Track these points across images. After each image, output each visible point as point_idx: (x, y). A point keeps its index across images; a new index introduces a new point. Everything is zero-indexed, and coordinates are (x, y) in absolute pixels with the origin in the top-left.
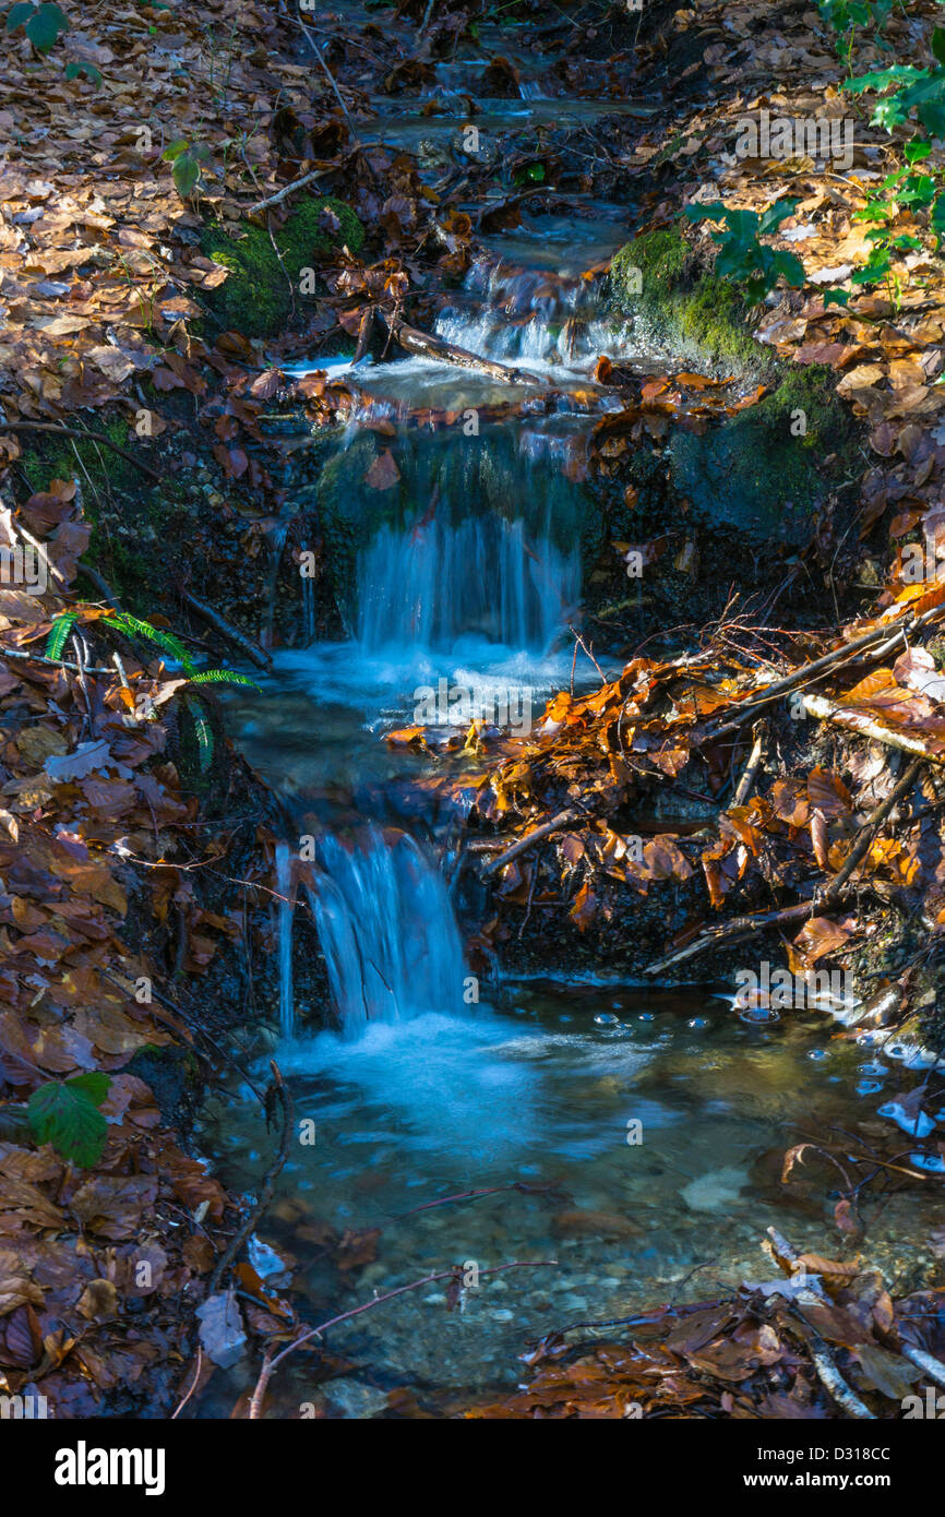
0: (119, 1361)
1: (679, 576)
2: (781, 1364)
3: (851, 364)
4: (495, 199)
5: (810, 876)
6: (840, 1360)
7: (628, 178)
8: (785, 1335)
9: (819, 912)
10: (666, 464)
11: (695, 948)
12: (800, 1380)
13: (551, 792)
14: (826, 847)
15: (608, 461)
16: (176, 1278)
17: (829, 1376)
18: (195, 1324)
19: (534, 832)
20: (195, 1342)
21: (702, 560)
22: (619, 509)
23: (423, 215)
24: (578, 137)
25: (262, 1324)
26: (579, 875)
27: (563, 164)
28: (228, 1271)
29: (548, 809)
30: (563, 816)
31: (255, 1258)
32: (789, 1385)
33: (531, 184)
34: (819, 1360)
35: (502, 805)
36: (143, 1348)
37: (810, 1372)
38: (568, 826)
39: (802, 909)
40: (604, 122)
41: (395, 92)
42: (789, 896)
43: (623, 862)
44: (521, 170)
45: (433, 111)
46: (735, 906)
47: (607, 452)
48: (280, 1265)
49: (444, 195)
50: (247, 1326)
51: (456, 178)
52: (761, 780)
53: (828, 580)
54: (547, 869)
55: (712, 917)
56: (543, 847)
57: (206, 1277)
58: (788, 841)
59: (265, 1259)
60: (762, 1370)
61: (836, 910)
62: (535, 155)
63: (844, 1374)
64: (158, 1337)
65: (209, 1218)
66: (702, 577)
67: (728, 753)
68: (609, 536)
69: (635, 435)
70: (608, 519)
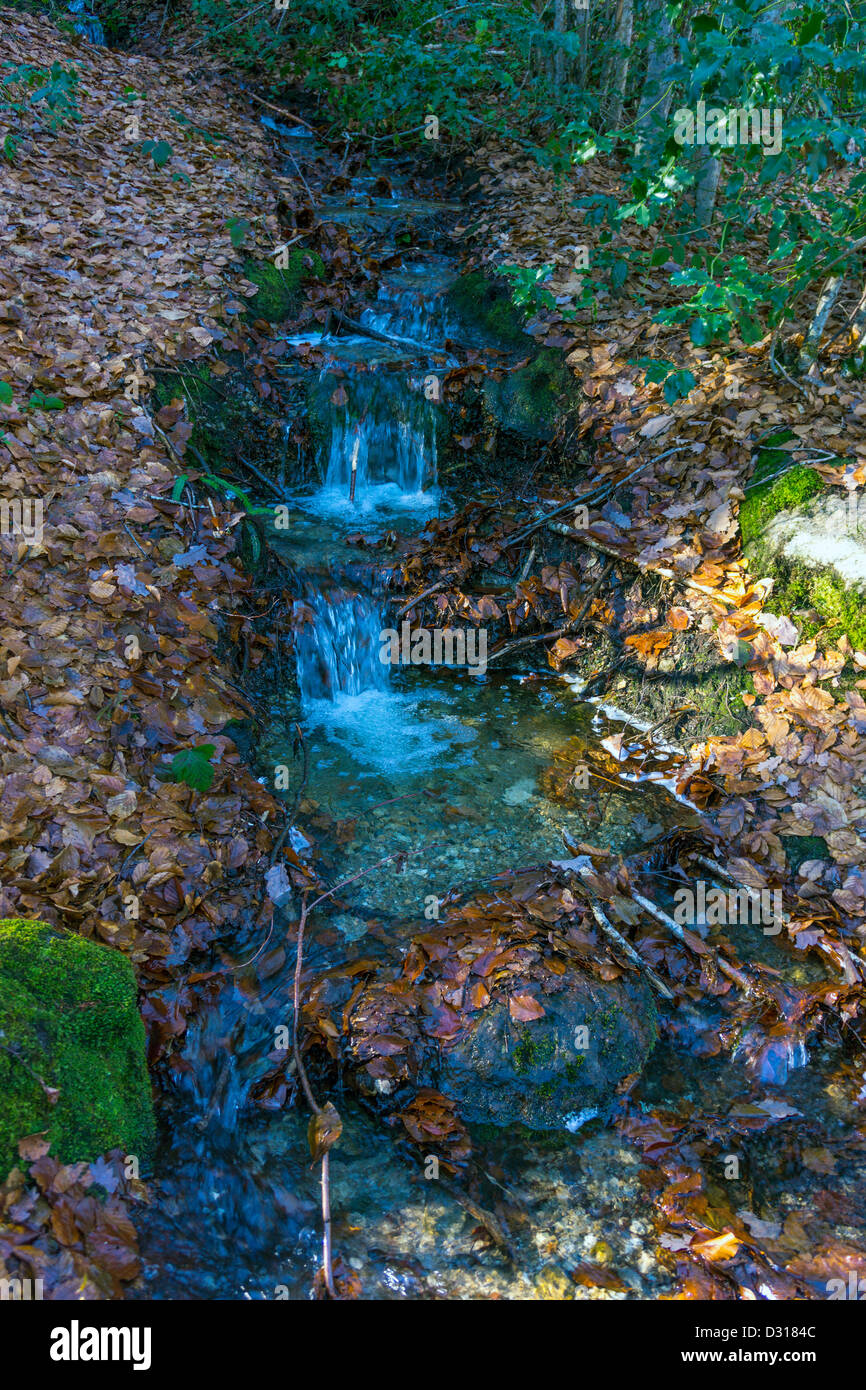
0: (225, 908)
1: (485, 453)
2: (575, 911)
3: (573, 348)
4: (388, 251)
5: (561, 616)
6: (605, 909)
7: (452, 244)
8: (576, 894)
9: (564, 635)
10: (482, 397)
11: (502, 652)
12: (585, 920)
13: (431, 573)
14: (568, 604)
15: (452, 394)
16: (253, 856)
17: (600, 917)
18: (264, 883)
19: (423, 594)
20: (265, 894)
21: (498, 447)
22: (457, 419)
23: (354, 261)
24: (427, 220)
25: (299, 881)
26: (446, 616)
27: (419, 234)
28: (278, 850)
29: (429, 582)
30: (437, 586)
31: (293, 839)
32: (580, 922)
33: (404, 244)
34: (595, 909)
35: (406, 579)
36: (237, 899)
37: (590, 916)
38: (441, 591)
39: (555, 634)
40: (439, 213)
41: (332, 192)
42: (549, 627)
43: (467, 610)
44: (398, 237)
45: (352, 204)
46: (523, 632)
47: (451, 389)
48: (307, 844)
49: (364, 249)
50: (291, 882)
51: (369, 241)
52: (536, 567)
53: (562, 459)
54: (430, 612)
55: (509, 636)
56: (428, 601)
57: (269, 855)
58: (548, 598)
59: (299, 841)
60: (566, 915)
61: (571, 635)
62: (405, 229)
63: (607, 916)
64: (246, 892)
65: (269, 819)
66: (498, 453)
67: (518, 552)
68: (452, 432)
69: (466, 381)
70: (452, 423)
